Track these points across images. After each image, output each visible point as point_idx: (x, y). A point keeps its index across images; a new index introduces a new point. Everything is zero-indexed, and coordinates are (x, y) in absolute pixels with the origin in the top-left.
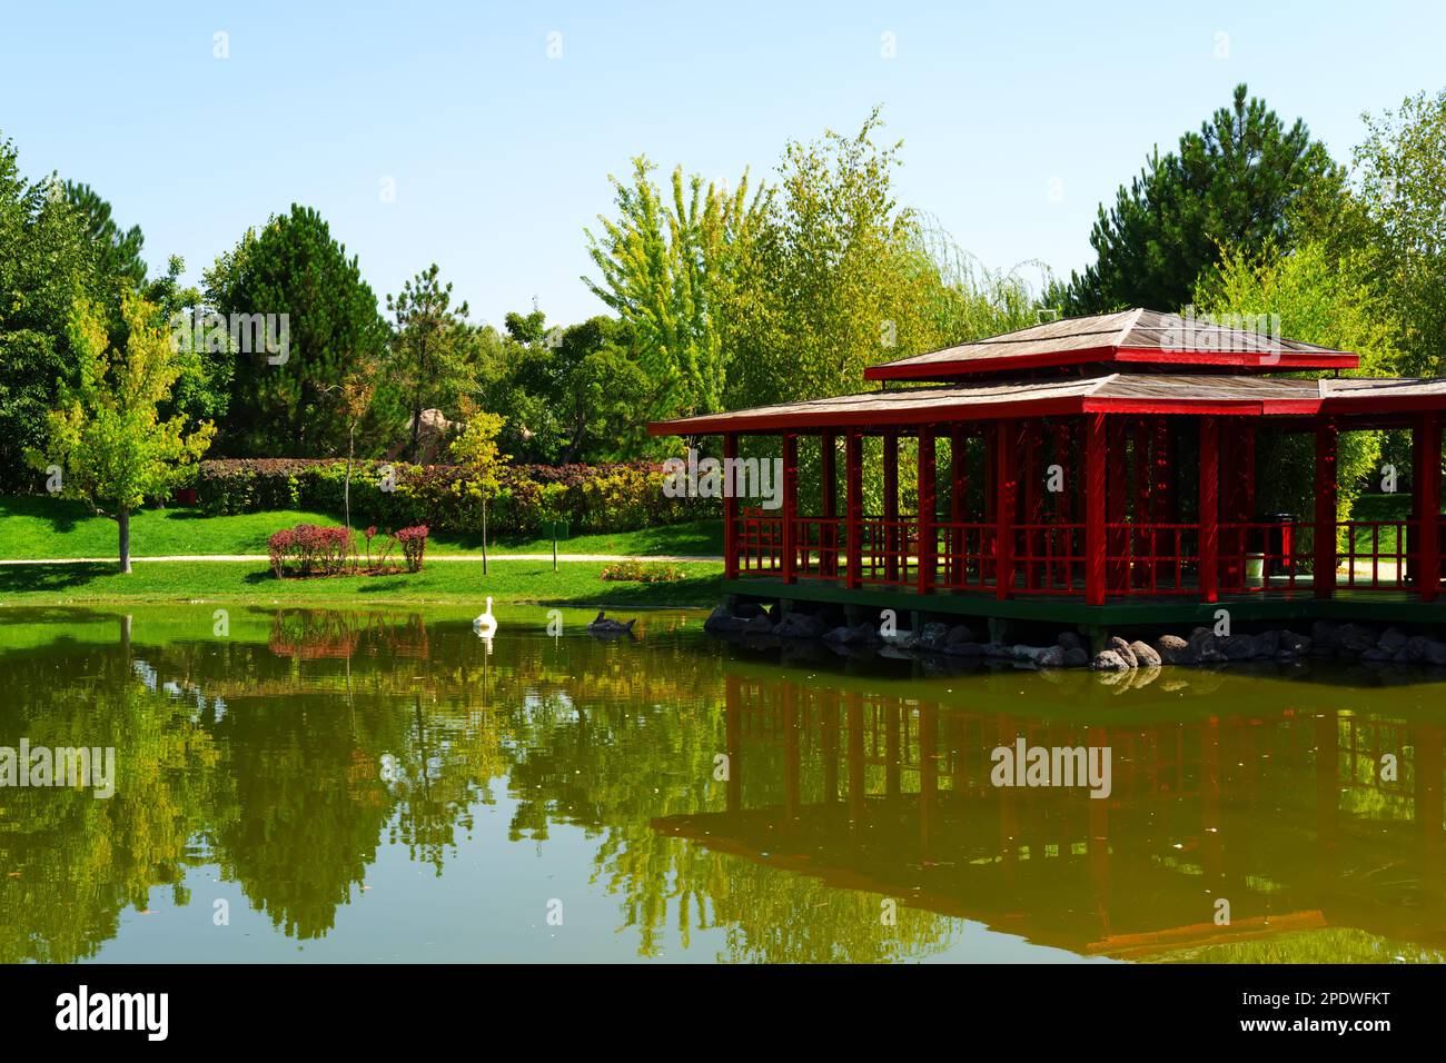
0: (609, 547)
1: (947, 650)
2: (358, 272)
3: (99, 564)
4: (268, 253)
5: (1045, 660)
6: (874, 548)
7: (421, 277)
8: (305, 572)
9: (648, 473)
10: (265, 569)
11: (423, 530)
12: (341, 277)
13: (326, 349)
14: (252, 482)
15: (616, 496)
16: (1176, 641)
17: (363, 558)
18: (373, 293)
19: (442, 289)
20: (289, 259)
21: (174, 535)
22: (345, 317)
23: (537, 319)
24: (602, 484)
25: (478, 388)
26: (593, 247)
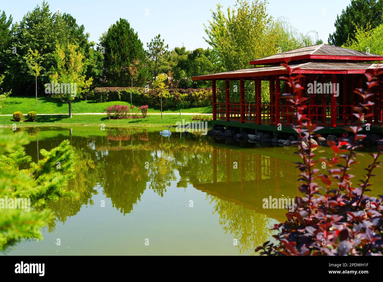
0: (199, 111)
1: (262, 141)
2: (138, 37)
3: (64, 115)
4: (114, 32)
5: (285, 144)
6: (268, 112)
7: (156, 38)
8: (116, 118)
9: (210, 91)
10: (106, 117)
11: (147, 106)
12: (133, 38)
13: (128, 58)
14: (108, 93)
15: (201, 97)
16: (323, 139)
17: (131, 114)
18: (141, 42)
19: (161, 41)
20: (119, 33)
21: (87, 108)
22: (134, 49)
23: (183, 49)
24: (197, 94)
25: (171, 68)
26: (206, 29)
